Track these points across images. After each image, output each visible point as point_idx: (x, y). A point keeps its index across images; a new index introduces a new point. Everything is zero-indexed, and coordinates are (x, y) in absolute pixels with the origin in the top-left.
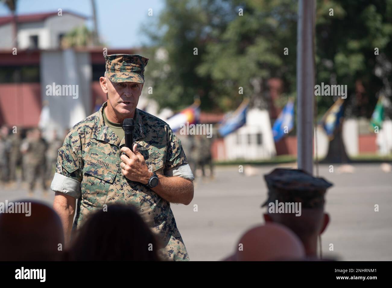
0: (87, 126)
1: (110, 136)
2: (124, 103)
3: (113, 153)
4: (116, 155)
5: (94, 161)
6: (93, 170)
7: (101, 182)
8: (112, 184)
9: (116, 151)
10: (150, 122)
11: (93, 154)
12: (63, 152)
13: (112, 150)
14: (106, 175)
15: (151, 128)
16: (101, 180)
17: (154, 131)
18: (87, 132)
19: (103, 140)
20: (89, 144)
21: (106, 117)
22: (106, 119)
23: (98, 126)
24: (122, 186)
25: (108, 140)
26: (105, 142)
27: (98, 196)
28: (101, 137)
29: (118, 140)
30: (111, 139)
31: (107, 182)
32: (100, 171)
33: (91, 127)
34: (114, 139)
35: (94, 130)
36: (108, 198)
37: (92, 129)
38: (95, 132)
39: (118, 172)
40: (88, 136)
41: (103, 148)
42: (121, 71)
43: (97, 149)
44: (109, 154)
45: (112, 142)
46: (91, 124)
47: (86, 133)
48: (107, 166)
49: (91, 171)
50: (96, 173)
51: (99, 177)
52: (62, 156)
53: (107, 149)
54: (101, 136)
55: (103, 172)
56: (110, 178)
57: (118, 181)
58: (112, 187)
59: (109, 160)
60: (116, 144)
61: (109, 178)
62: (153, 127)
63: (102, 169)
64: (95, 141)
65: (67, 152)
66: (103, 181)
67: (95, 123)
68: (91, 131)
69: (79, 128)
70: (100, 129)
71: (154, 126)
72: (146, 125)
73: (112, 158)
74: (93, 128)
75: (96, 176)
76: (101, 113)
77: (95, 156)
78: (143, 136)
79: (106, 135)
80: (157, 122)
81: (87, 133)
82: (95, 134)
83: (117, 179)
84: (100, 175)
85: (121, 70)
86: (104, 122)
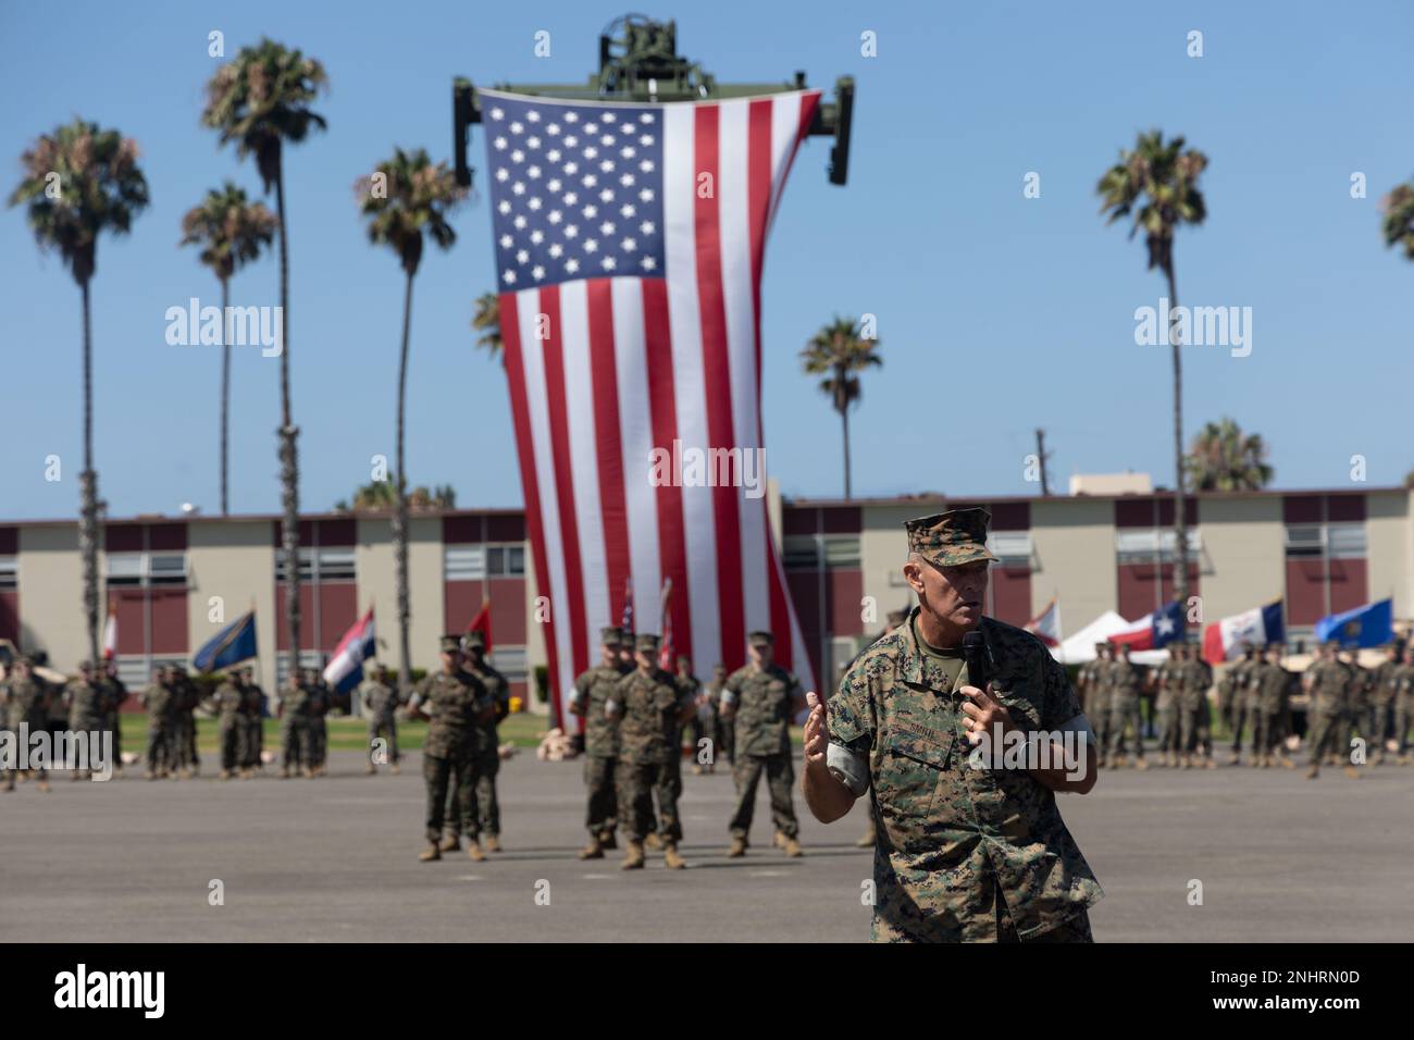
0: (884, 655)
1: (934, 674)
2: (965, 605)
3: (941, 707)
4: (946, 713)
5: (905, 727)
6: (904, 742)
7: (921, 766)
8: (942, 770)
9: (946, 704)
10: (1007, 641)
11: (903, 712)
12: (835, 703)
13: (939, 702)
14: (929, 752)
15: (1010, 650)
16: (922, 762)
17: (1018, 657)
18: (884, 668)
19: (919, 681)
20: (891, 693)
21: (921, 637)
22: (923, 640)
23: (907, 656)
24: (963, 774)
25: (929, 683)
26: (924, 687)
27: (916, 795)
28: (916, 676)
29: (948, 683)
30: (935, 680)
31: (931, 766)
32: (918, 745)
33: (892, 656)
34: (941, 681)
35: (899, 663)
36: (936, 799)
37: (893, 661)
38: (902, 666)
39: (952, 746)
40: (888, 676)
41: (919, 700)
42: (954, 544)
43: (908, 701)
44: (933, 711)
45: (937, 686)
46: (893, 652)
47: (881, 669)
48: (931, 735)
49: (901, 746)
50: (910, 748)
51: (917, 756)
52: (833, 713)
53: (928, 701)
54: (914, 674)
55: (924, 746)
56: (938, 759)
57: (954, 763)
58: (942, 775)
59: (934, 722)
60: (944, 691)
61: (936, 758)
62: (1014, 649)
63: (921, 742)
64: (902, 686)
65: (844, 703)
66: (925, 766)
67: (901, 650)
68: (892, 665)
69: (868, 660)
70: (912, 661)
71: (1015, 646)
72: (1000, 644)
73: (939, 719)
74: (897, 658)
75: (910, 754)
76: (908, 627)
77: (906, 716)
78: (997, 669)
79: (924, 673)
80: (1020, 638)
81: (885, 670)
82: (902, 672)
83: (953, 759)
84: (918, 753)
85: (953, 542)
86: (917, 646)
